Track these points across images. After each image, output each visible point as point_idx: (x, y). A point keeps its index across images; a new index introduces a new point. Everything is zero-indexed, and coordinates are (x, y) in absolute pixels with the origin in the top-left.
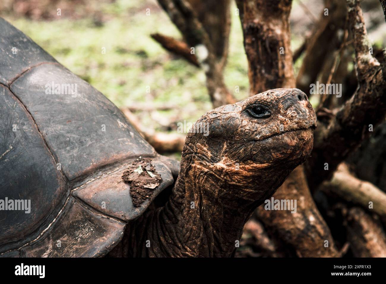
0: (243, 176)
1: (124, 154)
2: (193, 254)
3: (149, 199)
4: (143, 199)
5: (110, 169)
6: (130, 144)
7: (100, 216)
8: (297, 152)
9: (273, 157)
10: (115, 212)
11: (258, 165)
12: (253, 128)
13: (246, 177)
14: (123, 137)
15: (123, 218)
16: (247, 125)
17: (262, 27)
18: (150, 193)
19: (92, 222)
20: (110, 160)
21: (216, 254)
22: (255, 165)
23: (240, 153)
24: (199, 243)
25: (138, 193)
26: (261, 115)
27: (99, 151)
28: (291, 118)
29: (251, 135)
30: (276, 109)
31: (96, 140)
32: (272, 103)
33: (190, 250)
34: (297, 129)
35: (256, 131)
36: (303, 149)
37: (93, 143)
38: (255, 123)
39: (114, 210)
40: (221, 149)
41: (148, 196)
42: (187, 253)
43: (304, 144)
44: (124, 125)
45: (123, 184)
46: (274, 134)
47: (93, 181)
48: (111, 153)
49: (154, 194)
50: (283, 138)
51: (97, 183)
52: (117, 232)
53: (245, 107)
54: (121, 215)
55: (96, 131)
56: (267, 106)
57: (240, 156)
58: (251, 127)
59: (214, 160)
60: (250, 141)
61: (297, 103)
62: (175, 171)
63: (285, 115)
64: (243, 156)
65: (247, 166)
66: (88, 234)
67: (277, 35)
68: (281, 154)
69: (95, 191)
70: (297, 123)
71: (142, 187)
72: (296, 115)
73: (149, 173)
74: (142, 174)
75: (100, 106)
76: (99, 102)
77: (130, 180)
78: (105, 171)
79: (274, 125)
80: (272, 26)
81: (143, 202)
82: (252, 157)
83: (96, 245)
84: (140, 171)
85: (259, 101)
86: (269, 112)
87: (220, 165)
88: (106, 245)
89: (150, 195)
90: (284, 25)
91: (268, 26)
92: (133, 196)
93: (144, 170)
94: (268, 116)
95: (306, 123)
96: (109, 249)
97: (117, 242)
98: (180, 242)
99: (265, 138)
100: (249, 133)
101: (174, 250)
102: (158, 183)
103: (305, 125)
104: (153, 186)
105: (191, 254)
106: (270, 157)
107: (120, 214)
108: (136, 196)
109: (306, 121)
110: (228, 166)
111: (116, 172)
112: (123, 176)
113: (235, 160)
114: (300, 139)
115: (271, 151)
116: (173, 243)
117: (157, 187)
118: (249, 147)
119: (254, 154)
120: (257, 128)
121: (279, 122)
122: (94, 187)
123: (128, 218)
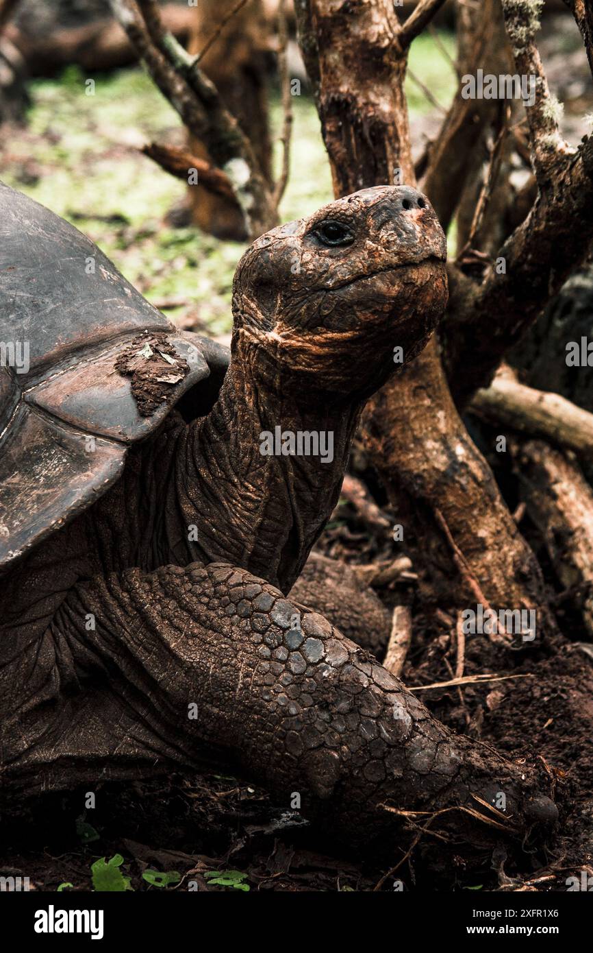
0: (313, 355)
1: (116, 326)
2: (259, 496)
3: (168, 402)
4: (157, 402)
5: (92, 353)
6: (126, 308)
7: (77, 436)
8: (404, 308)
9: (360, 320)
10: (106, 428)
11: (336, 335)
12: (321, 266)
13: (318, 357)
14: (111, 297)
15: (122, 438)
16: (311, 261)
17: (354, 99)
18: (170, 391)
19: (65, 447)
20: (91, 337)
21: (301, 494)
22: (330, 335)
23: (300, 314)
24: (266, 474)
25: (146, 391)
26: (338, 241)
27: (69, 321)
28: (387, 246)
29: (317, 280)
30: (363, 228)
31: (63, 302)
32: (354, 217)
33: (254, 489)
34: (398, 266)
35: (325, 272)
36: (415, 303)
37: (57, 307)
38: (326, 256)
39: (104, 423)
40: (274, 306)
41: (165, 397)
42: (249, 494)
43: (416, 293)
44: (112, 275)
45: (117, 377)
46: (358, 277)
47: (62, 374)
48: (93, 325)
49: (176, 393)
50: (373, 284)
51: (69, 377)
52: (112, 461)
53: (310, 226)
54: (117, 432)
55: (62, 286)
56: (347, 224)
57: (300, 320)
58: (317, 264)
59: (266, 327)
60: (317, 291)
61: (398, 215)
62: (210, 355)
63: (376, 239)
64: (306, 319)
65: (317, 338)
66: (57, 469)
67: (383, 114)
68: (373, 313)
69: (67, 392)
70: (397, 254)
71: (153, 381)
72: (396, 240)
73: (165, 356)
74: (152, 359)
75: (67, 241)
76: (64, 234)
77: (131, 369)
78: (82, 356)
79: (358, 260)
80: (372, 97)
81: (157, 407)
82: (322, 320)
83: (75, 487)
84: (147, 352)
85: (331, 214)
86: (351, 234)
87: (273, 335)
88: (93, 485)
89: (168, 395)
90: (395, 95)
91: (367, 98)
92: (138, 396)
93: (156, 351)
94: (350, 243)
95: (413, 252)
96: (98, 491)
97: (113, 479)
98: (237, 474)
99: (343, 284)
100: (314, 276)
101: (226, 490)
102: (181, 374)
103: (412, 258)
104: (173, 379)
105: (256, 495)
106: (354, 319)
107: (115, 430)
108: (143, 396)
109: (415, 250)
110: (285, 337)
111: (104, 358)
112: (116, 364)
113: (295, 327)
114: (406, 284)
115: (355, 307)
116: (224, 477)
117: (180, 381)
118: (315, 303)
119: (326, 316)
120: (328, 265)
121: (366, 252)
122: (64, 384)
123: (130, 437)
